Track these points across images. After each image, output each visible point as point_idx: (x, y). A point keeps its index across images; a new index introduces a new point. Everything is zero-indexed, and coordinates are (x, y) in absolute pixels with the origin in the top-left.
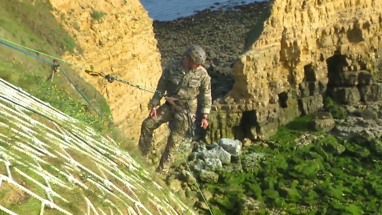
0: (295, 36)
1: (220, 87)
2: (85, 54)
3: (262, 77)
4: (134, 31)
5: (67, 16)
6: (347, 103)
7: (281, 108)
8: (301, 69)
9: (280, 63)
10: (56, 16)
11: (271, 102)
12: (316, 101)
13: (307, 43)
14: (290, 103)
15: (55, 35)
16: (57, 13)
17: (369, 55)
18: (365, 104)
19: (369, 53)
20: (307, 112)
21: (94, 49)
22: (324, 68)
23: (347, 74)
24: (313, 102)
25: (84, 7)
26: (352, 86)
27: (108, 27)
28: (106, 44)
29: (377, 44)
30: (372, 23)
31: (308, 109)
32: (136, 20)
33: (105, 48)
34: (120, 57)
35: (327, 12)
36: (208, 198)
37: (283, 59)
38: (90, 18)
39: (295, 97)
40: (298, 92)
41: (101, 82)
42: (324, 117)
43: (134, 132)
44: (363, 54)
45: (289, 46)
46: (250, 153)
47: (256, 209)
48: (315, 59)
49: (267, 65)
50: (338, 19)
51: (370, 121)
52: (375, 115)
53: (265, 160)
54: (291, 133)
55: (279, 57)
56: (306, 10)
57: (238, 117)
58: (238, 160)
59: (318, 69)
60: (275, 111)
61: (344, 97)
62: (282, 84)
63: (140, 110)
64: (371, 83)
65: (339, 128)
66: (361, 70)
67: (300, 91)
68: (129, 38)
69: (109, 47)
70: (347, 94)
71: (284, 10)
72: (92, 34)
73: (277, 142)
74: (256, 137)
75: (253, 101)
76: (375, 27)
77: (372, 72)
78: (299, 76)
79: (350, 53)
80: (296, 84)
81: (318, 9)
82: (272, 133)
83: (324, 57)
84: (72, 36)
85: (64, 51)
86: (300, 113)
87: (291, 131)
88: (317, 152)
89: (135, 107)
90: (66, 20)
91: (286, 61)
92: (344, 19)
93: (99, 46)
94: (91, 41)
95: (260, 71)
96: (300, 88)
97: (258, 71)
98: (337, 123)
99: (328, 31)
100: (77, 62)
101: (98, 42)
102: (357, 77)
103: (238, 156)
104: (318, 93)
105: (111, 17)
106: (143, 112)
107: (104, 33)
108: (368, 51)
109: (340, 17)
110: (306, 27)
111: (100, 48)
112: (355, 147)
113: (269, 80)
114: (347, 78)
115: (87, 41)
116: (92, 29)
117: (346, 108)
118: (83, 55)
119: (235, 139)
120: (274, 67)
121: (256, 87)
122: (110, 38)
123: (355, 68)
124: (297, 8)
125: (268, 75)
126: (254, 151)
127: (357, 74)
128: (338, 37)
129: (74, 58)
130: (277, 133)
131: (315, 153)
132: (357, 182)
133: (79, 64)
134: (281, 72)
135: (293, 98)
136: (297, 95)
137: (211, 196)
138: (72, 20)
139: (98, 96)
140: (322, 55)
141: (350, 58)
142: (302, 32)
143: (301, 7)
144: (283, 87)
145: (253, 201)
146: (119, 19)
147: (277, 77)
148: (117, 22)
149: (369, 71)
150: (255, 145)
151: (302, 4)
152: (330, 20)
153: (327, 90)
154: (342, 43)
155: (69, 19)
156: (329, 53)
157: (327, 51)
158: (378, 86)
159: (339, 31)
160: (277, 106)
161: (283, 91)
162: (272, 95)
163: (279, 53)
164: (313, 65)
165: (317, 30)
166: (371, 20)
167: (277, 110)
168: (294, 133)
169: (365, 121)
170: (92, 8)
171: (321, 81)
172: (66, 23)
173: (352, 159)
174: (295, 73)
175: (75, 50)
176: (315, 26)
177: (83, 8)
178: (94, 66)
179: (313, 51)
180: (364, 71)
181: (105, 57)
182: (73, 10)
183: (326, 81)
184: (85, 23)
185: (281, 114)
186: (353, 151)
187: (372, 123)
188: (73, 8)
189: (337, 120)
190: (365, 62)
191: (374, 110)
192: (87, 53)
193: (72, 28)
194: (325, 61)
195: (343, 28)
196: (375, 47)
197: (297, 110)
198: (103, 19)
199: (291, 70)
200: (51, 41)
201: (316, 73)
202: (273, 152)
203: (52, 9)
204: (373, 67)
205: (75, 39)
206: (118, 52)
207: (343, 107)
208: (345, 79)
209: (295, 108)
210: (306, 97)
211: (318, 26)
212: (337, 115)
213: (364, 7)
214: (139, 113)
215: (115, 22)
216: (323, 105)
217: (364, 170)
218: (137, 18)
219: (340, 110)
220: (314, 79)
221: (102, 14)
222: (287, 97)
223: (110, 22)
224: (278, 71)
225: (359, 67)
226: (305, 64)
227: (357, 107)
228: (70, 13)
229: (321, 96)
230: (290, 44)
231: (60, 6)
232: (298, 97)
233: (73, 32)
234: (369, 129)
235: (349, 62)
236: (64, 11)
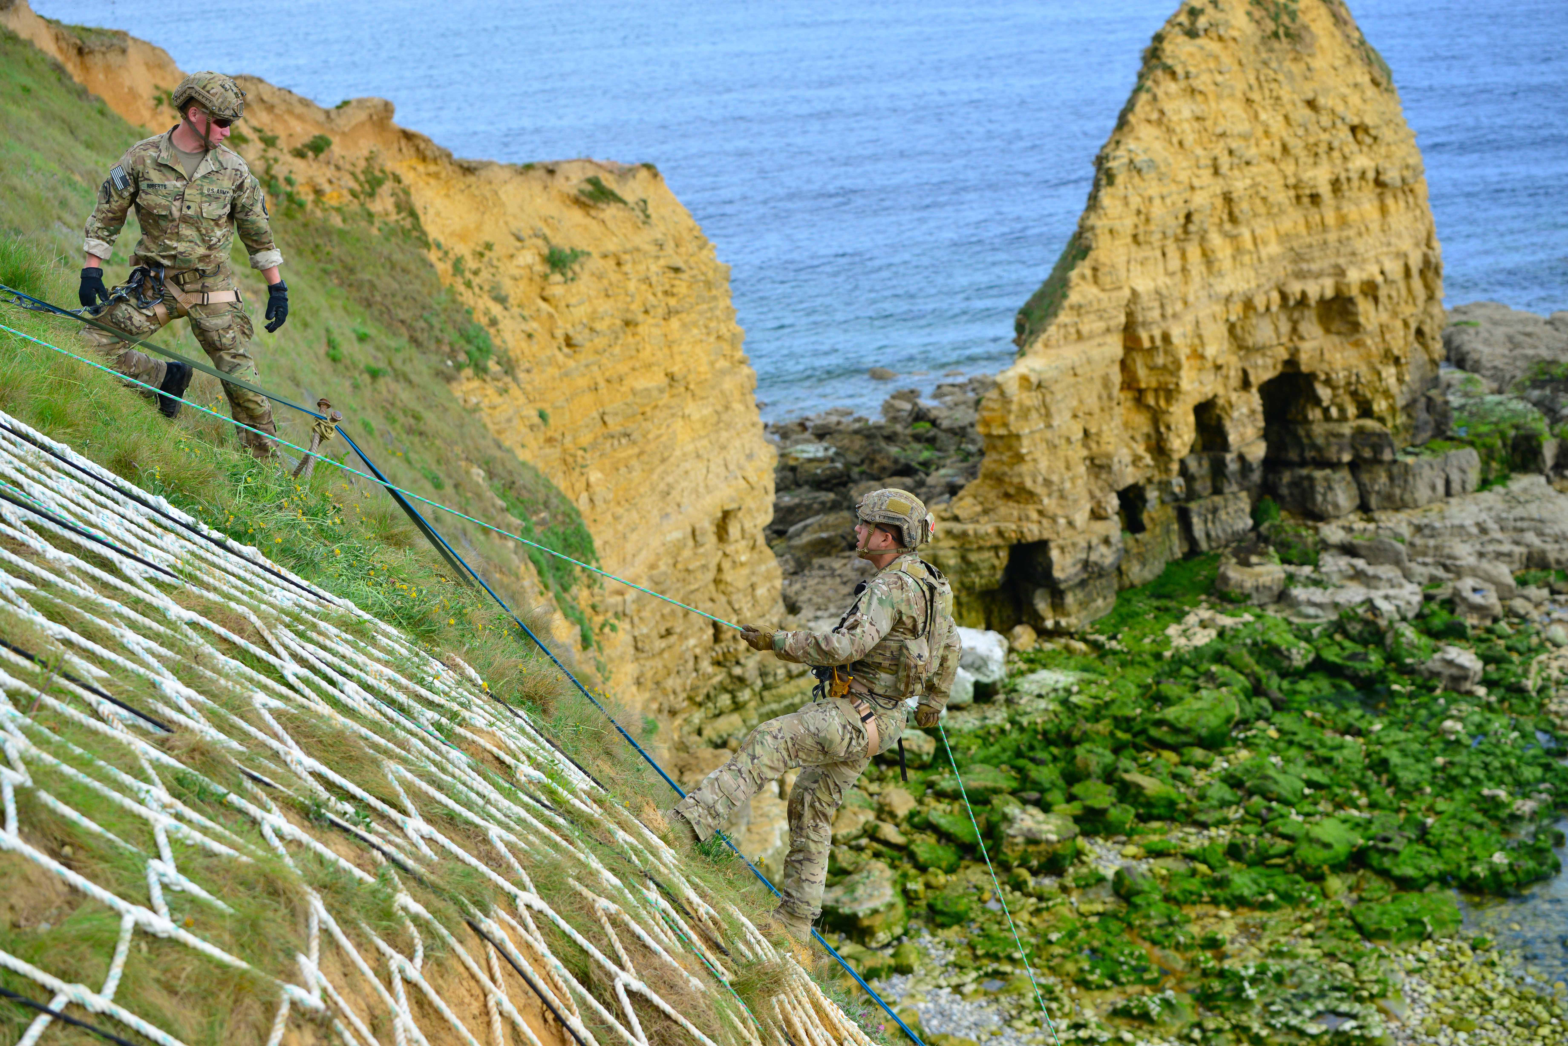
0: (1163, 316)
1: (942, 471)
2: (522, 376)
3: (1069, 440)
4: (672, 302)
5: (471, 264)
6: (1321, 517)
7: (1128, 535)
8: (1185, 414)
9: (1122, 396)
10: (440, 267)
11: (1096, 515)
12: (1231, 510)
13: (1200, 337)
14: (1152, 519)
15: (435, 321)
16: (440, 254)
17: (1379, 374)
18: (1371, 520)
19: (1380, 367)
20: (1204, 546)
21: (552, 361)
22: (1253, 412)
23: (1319, 429)
24: (1223, 515)
25: (524, 234)
26: (1335, 466)
27: (592, 293)
28: (588, 344)
29: (1401, 342)
30: (1386, 280)
31: (1208, 535)
32: (677, 270)
33: (586, 356)
34: (630, 382)
35: (1255, 244)
36: (902, 812)
37: (1130, 383)
38: (540, 268)
39: (1167, 498)
40: (1178, 484)
41: (570, 460)
42: (1254, 559)
43: (673, 612)
44: (1364, 370)
45: (1147, 344)
46: (1032, 671)
47: (1048, 842)
48: (1225, 386)
49: (1081, 401)
50: (1289, 269)
51: (1386, 571)
52: (1398, 553)
53: (1079, 692)
54: (1158, 609)
55: (1117, 378)
56: (1195, 239)
57: (996, 562)
58: (996, 693)
59: (1235, 414)
60: (1107, 541)
61: (1314, 500)
62: (1128, 459)
63: (691, 543)
64: (1387, 456)
65: (1299, 592)
66: (1359, 417)
67: (1181, 481)
68: (657, 325)
69: (597, 352)
70: (1320, 489)
71: (1129, 240)
72: (544, 315)
73: (1113, 637)
74: (1049, 624)
75: (1041, 513)
76: (1394, 294)
77: (1390, 424)
78: (1179, 436)
79: (1326, 367)
80: (1170, 459)
81: (1226, 235)
82: (1098, 609)
83: (1252, 378)
84: (484, 321)
85: (459, 367)
86: (1186, 549)
87: (1156, 603)
88: (1233, 667)
89: (677, 535)
90: (468, 275)
91: (1141, 392)
92: (1305, 266)
93: (566, 350)
94: (541, 335)
95: (1062, 420)
96: (1184, 471)
97: (1055, 423)
98: (1291, 577)
99: (1260, 303)
100: (497, 400)
101: (561, 340)
102: (1346, 441)
103: (994, 684)
104: (1235, 488)
105: (601, 263)
106: (701, 550)
107: (581, 312)
108: (1376, 361)
109: (1294, 262)
110: (1194, 289)
111: (567, 356)
112: (1343, 648)
113: (1089, 448)
114: (1320, 441)
115: (530, 336)
116: (544, 299)
117: (1317, 530)
118: (515, 379)
119: (988, 628)
120: (1102, 410)
121: (1050, 469)
122: (598, 326)
123: (1342, 410)
124: (1170, 232)
125: (1086, 433)
126: (1045, 666)
127: (1346, 429)
128: (1290, 319)
129: (490, 391)
130: (1115, 609)
131: (1227, 670)
132: (1346, 752)
133: (505, 407)
134: (1126, 425)
135: (1163, 502)
136: (1173, 494)
137: (912, 804)
138: (485, 274)
139: (554, 501)
140: (1245, 373)
141: (1328, 382)
142: (1186, 303)
143: (1179, 231)
144: (1130, 469)
145: (1040, 816)
146: (627, 268)
147: (1112, 440)
148: (619, 276)
149: (1382, 420)
150: (1048, 646)
151: (1182, 220)
152: (1265, 269)
153: (1265, 478)
154: (1301, 338)
155: (476, 273)
156: (1265, 367)
157: (1260, 362)
158: (1406, 465)
159: (1292, 302)
160: (1113, 527)
161: (1130, 481)
162: (1098, 494)
163: (1116, 368)
164: (1221, 402)
165: (1228, 299)
166: (1382, 273)
167: (1113, 540)
168: (1167, 610)
169: (1371, 570)
170: (545, 238)
171: (1244, 450)
172: (468, 285)
173: (1334, 686)
174: (1168, 428)
175: (492, 365)
176: (1223, 287)
177: (519, 239)
178: (549, 411)
179: (1220, 362)
180: (1370, 424)
181: (582, 382)
182: (489, 246)
183: (1258, 451)
184: (523, 284)
185: (1126, 551)
186: (1338, 660)
187: (1391, 575)
188: (488, 238)
189: (1292, 569)
190: (1369, 396)
191: (1398, 536)
192: (528, 371)
193: (486, 297)
194: (1254, 390)
195: (1304, 294)
196: (1396, 352)
197: (1175, 540)
198: (577, 268)
199: (1156, 417)
200: (422, 337)
201: (1228, 425)
202: (1102, 668)
203: (427, 245)
204: (1392, 409)
205: (492, 331)
206: (623, 368)
207: (1308, 528)
208: (1314, 446)
209: (1168, 531)
210: (1200, 497)
211: (1233, 287)
212: (1293, 553)
213: (1360, 234)
214: (687, 553)
215: (614, 277)
216: (1250, 522)
217: (1368, 716)
218: (680, 264)
219: (1300, 536)
220: (1225, 446)
221: (575, 255)
222: (1144, 501)
223: (600, 278)
224: (1117, 422)
225: (1352, 410)
226: (1197, 399)
227: (1350, 530)
228: (481, 255)
229: (1243, 495)
230: (1152, 339)
231: (452, 234)
232: (1176, 498)
233: (487, 312)
234: (1382, 593)
235: (1324, 393)
236: (462, 249)
